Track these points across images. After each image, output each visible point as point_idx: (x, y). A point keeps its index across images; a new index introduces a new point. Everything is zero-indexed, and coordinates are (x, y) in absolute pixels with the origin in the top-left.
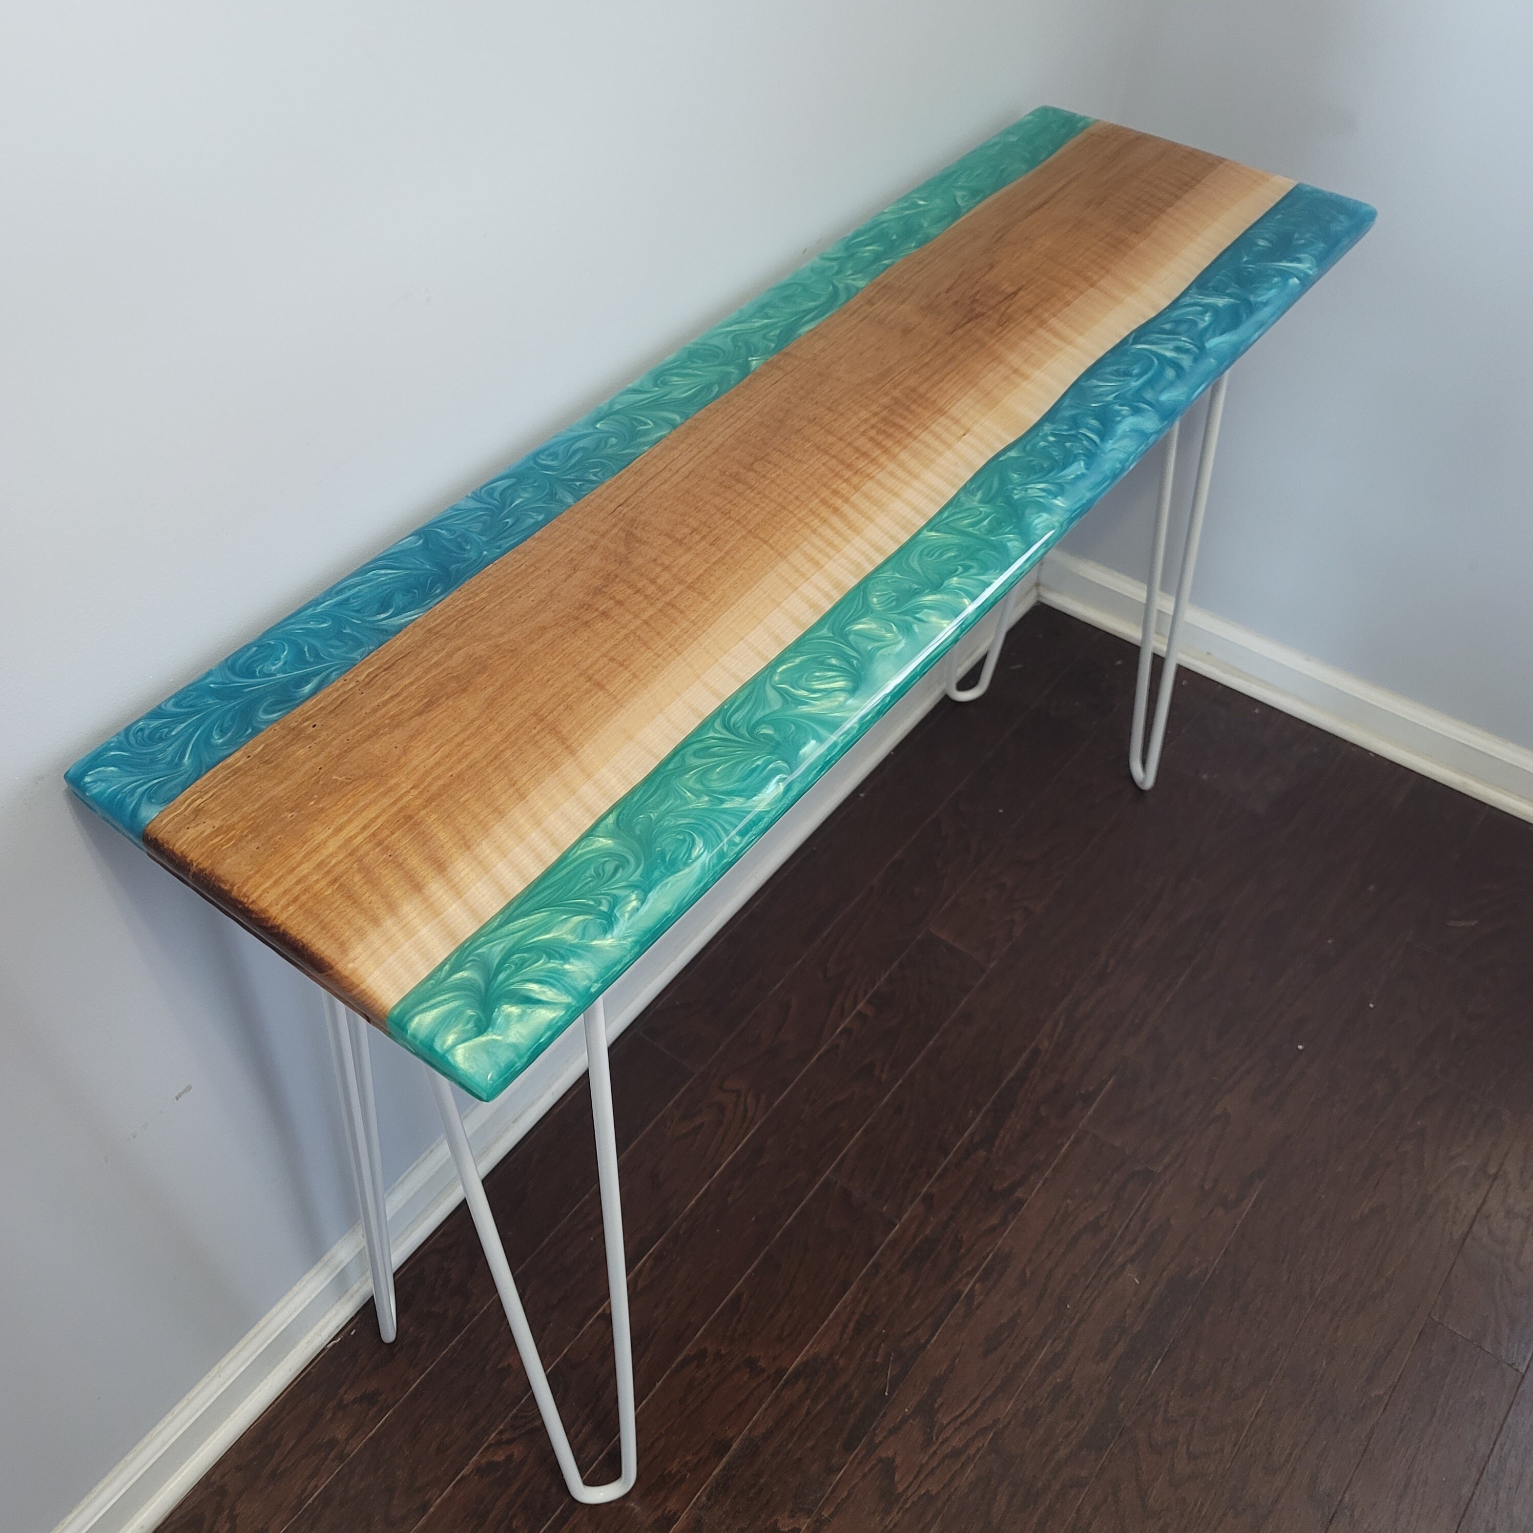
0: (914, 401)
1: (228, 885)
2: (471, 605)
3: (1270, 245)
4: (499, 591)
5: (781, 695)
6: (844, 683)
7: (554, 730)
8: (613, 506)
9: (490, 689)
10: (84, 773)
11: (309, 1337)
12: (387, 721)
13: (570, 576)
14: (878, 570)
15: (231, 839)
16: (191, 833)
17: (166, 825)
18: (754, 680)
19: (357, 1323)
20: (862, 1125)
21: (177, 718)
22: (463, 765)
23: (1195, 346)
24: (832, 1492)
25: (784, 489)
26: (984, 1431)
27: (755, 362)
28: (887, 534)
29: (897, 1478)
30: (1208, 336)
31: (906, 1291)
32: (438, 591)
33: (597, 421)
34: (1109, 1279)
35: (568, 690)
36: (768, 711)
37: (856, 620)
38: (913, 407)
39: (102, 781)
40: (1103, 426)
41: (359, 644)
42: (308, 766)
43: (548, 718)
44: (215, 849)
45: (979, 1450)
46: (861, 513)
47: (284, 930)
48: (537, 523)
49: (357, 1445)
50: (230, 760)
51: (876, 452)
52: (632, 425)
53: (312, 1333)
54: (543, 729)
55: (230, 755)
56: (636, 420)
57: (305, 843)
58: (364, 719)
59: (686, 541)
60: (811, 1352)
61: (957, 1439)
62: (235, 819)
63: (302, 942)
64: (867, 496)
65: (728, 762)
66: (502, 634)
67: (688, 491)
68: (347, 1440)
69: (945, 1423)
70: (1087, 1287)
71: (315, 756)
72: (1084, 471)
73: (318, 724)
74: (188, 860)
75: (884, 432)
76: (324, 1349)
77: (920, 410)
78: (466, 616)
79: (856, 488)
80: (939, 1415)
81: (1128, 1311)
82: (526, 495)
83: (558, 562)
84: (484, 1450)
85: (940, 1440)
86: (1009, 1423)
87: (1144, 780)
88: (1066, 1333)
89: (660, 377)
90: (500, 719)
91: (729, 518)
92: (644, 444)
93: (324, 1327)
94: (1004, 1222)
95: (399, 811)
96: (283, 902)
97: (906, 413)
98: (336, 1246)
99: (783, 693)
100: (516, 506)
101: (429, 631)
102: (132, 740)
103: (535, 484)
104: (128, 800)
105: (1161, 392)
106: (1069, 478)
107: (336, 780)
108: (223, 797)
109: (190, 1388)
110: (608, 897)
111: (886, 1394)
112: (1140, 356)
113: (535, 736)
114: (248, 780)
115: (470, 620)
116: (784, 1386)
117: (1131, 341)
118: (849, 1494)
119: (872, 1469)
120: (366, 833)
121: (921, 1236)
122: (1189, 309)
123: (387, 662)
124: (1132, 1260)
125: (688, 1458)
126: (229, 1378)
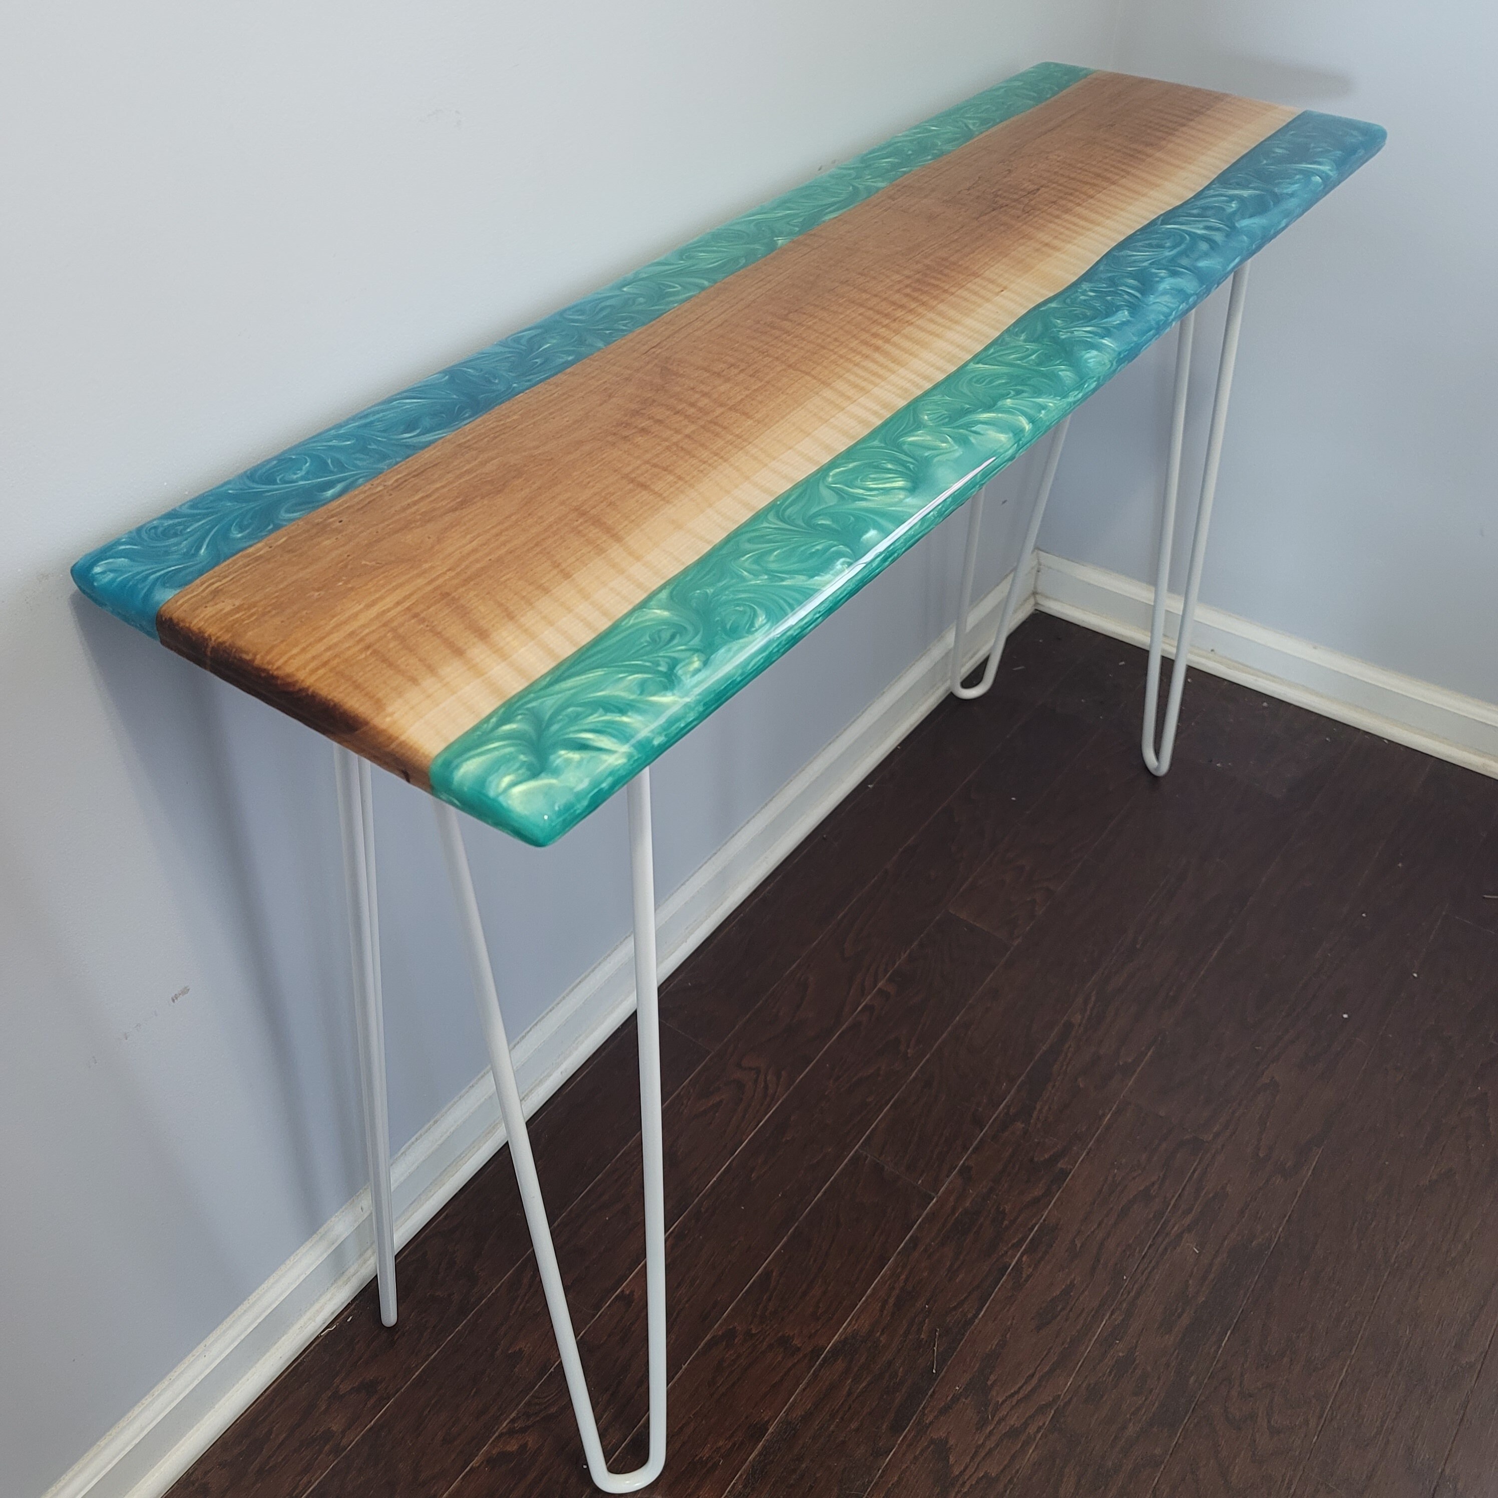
0: (947, 267)
1: (251, 655)
2: (503, 425)
3: (1288, 152)
4: (532, 414)
5: (837, 493)
6: (903, 482)
7: (597, 522)
8: (646, 348)
9: (527, 490)
10: (94, 563)
11: (301, 1322)
12: (418, 517)
13: (605, 401)
14: (927, 394)
15: (252, 615)
16: (210, 611)
17: (182, 605)
18: (807, 480)
19: (354, 1309)
20: (890, 1101)
21: (194, 518)
22: (503, 551)
23: (1227, 226)
24: (881, 1477)
25: (822, 333)
26: (1042, 1410)
27: (780, 241)
28: (932, 366)
29: (952, 1460)
30: (1237, 218)
31: (948, 1264)
32: (467, 415)
33: (624, 286)
34: (1166, 1249)
35: (611, 489)
36: (824, 506)
37: (910, 432)
38: (946, 271)
39: (111, 571)
40: (1143, 285)
41: (384, 457)
42: (334, 554)
43: (592, 512)
44: (235, 623)
45: (1040, 1428)
46: (904, 350)
47: (313, 692)
48: (567, 362)
49: (354, 1438)
50: (251, 550)
51: (913, 305)
52: (660, 288)
53: (305, 1318)
54: (586, 522)
55: (251, 546)
56: (662, 284)
57: (333, 617)
58: (394, 515)
59: (724, 373)
60: (849, 1330)
61: (1015, 1418)
62: (257, 598)
63: (333, 701)
64: (907, 337)
65: (785, 547)
66: (537, 447)
67: (722, 336)
68: (343, 1432)
69: (1000, 1401)
70: (1143, 1257)
71: (343, 545)
72: (1129, 318)
73: (344, 519)
74: (206, 635)
75: (919, 290)
76: (317, 1337)
77: (953, 274)
78: (498, 434)
79: (897, 332)
80: (994, 1393)
81: (1190, 1282)
82: (555, 341)
83: (591, 391)
84: (495, 1439)
85: (996, 1419)
86: (1071, 1399)
87: (1158, 768)
88: (1124, 1305)
89: (685, 253)
90: (540, 514)
91: (767, 355)
92: (673, 302)
93: (318, 1312)
94: (1048, 1193)
95: (436, 589)
96: (313, 665)
97: (939, 276)
98: (333, 1219)
99: (837, 491)
100: (544, 350)
101: (460, 445)
102: (144, 536)
103: (563, 333)
104: (139, 586)
105: (1197, 260)
106: (1115, 323)
107: (366, 565)
108: (244, 580)
109: (174, 1366)
110: (666, 659)
111: (934, 1371)
112: (1169, 234)
113: (577, 526)
114: (270, 566)
115: (502, 436)
116: (821, 1366)
117: (1159, 222)
118: (900, 1479)
119: (922, 1451)
120: (399, 608)
121: (961, 1210)
122: (1214, 199)
123: (415, 470)
124: (1189, 1229)
125: (721, 1443)
126: (215, 1359)
